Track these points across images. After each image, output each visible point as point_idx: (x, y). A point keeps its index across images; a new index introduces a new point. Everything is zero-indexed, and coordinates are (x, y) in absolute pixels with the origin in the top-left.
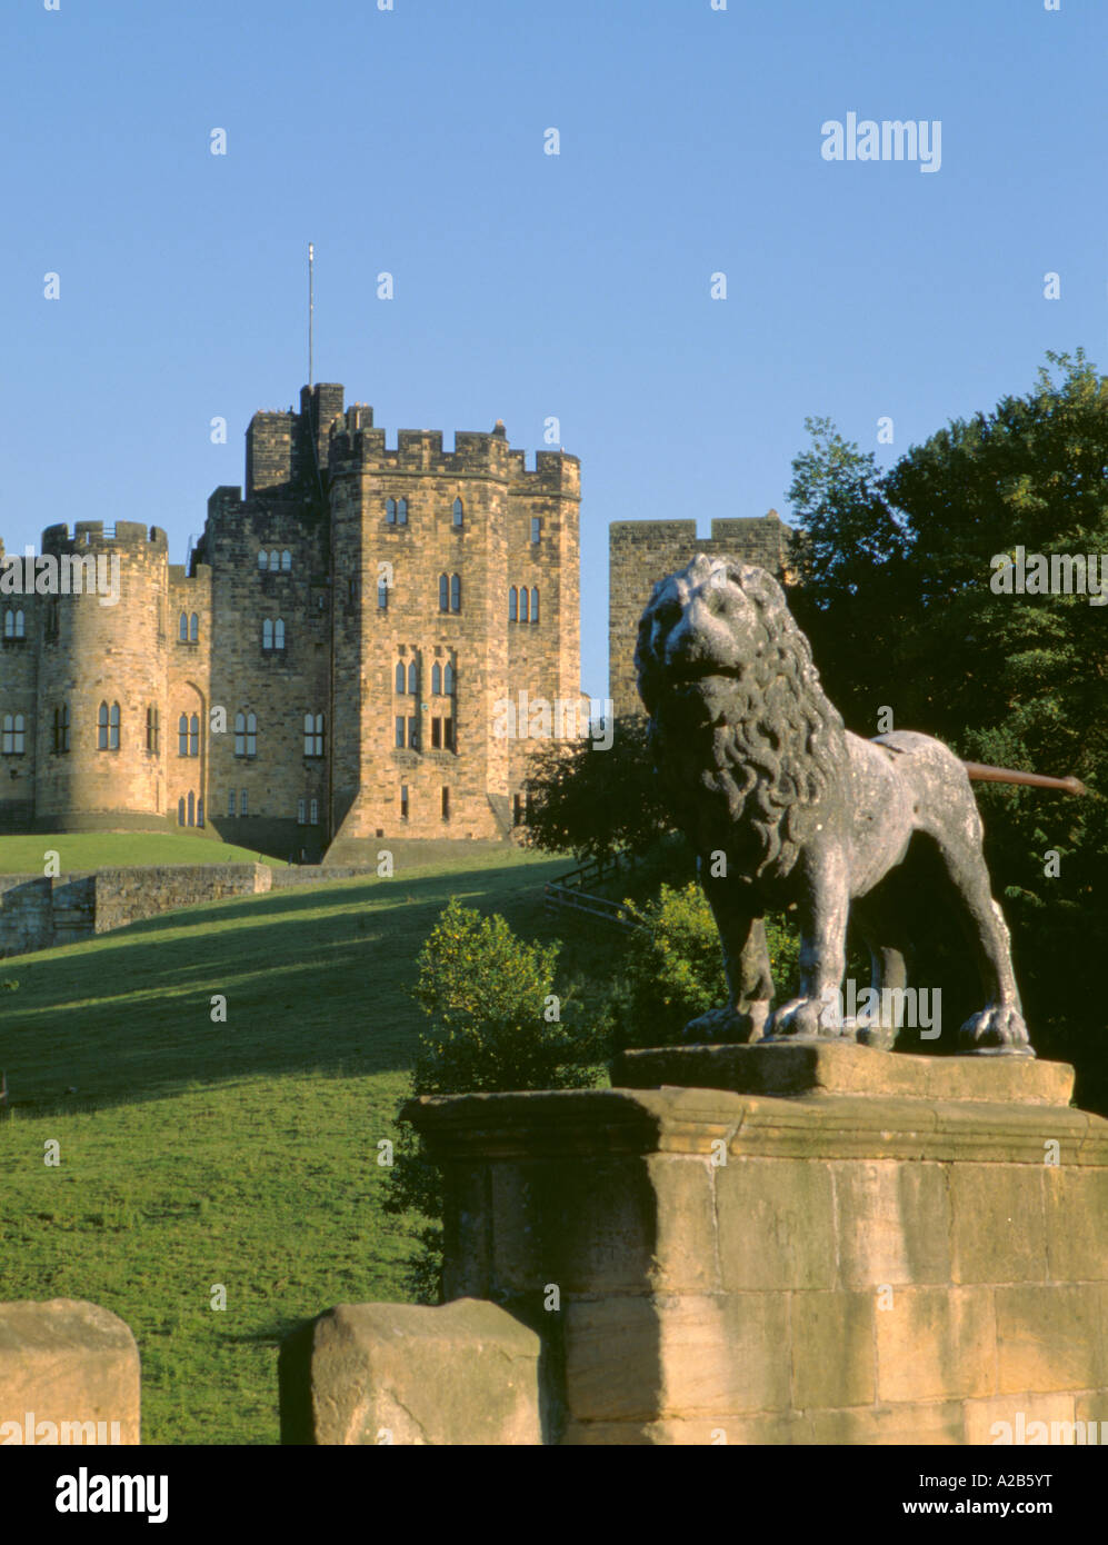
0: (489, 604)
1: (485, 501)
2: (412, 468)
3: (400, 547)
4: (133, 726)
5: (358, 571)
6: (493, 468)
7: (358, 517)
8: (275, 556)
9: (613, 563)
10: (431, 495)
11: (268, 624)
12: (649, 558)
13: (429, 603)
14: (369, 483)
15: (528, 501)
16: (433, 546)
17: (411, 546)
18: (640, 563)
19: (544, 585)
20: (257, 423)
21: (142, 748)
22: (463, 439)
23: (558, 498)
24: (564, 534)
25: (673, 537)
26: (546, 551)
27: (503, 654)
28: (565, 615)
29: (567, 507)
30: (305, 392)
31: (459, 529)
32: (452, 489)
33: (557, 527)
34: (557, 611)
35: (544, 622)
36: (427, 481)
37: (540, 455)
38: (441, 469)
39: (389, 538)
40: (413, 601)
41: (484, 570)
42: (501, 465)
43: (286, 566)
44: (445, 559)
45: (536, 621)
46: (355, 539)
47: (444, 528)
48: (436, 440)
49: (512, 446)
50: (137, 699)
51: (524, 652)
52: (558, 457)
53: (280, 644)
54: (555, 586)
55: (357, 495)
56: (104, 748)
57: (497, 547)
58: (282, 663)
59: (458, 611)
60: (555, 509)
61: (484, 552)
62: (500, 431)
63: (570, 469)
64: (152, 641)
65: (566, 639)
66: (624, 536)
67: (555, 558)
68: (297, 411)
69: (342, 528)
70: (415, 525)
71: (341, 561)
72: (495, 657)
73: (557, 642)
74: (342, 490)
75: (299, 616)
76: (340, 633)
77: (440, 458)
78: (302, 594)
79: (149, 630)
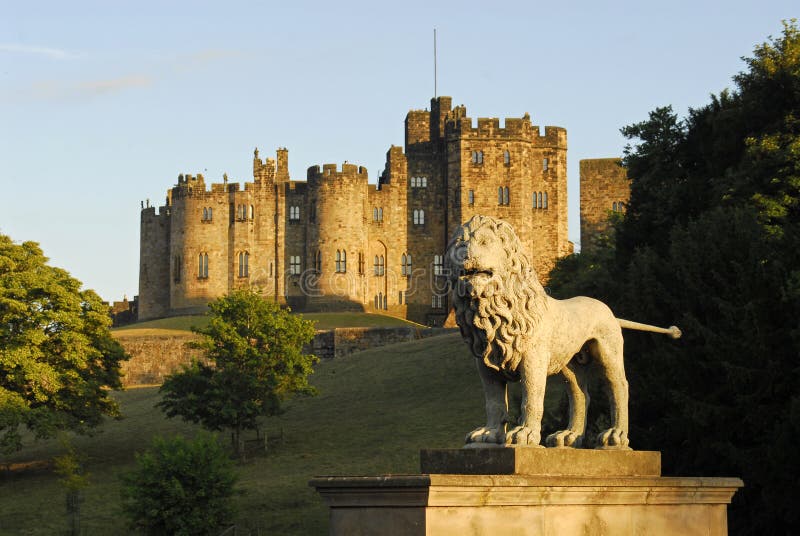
0: (523, 201)
1: (520, 152)
2: (484, 137)
3: (479, 174)
4: (353, 262)
5: (460, 186)
6: (524, 135)
7: (459, 160)
8: (419, 180)
9: (582, 180)
10: (494, 149)
11: (416, 213)
12: (599, 177)
13: (494, 201)
14: (464, 144)
15: (541, 151)
16: (496, 174)
17: (485, 174)
18: (595, 180)
19: (549, 190)
20: (410, 116)
21: (357, 271)
22: (508, 122)
23: (556, 149)
24: (560, 165)
25: (610, 167)
26: (551, 175)
27: (530, 224)
28: (560, 204)
29: (560, 153)
30: (433, 101)
31: (508, 165)
32: (504, 146)
33: (555, 163)
34: (556, 203)
35: (550, 208)
36: (492, 142)
37: (547, 129)
38: (499, 136)
39: (474, 170)
40: (486, 200)
41: (520, 184)
42: (527, 134)
43: (425, 185)
44: (501, 180)
45: (546, 208)
46: (458, 171)
47: (500, 165)
48: (496, 123)
49: (533, 125)
50: (354, 249)
51: (540, 223)
52: (556, 130)
53: (422, 222)
54: (555, 192)
55: (458, 150)
56: (339, 272)
57: (526, 173)
58: (423, 231)
59: (508, 204)
60: (555, 154)
61: (520, 176)
62: (527, 117)
63: (561, 135)
64: (360, 221)
65: (561, 216)
66: (587, 167)
67: (555, 177)
68: (429, 110)
69: (451, 166)
70: (486, 163)
71: (451, 182)
72: (526, 226)
73: (556, 217)
74: (451, 148)
75: (431, 208)
76: (450, 217)
77: (498, 131)
78: (433, 198)
79: (360, 215)
